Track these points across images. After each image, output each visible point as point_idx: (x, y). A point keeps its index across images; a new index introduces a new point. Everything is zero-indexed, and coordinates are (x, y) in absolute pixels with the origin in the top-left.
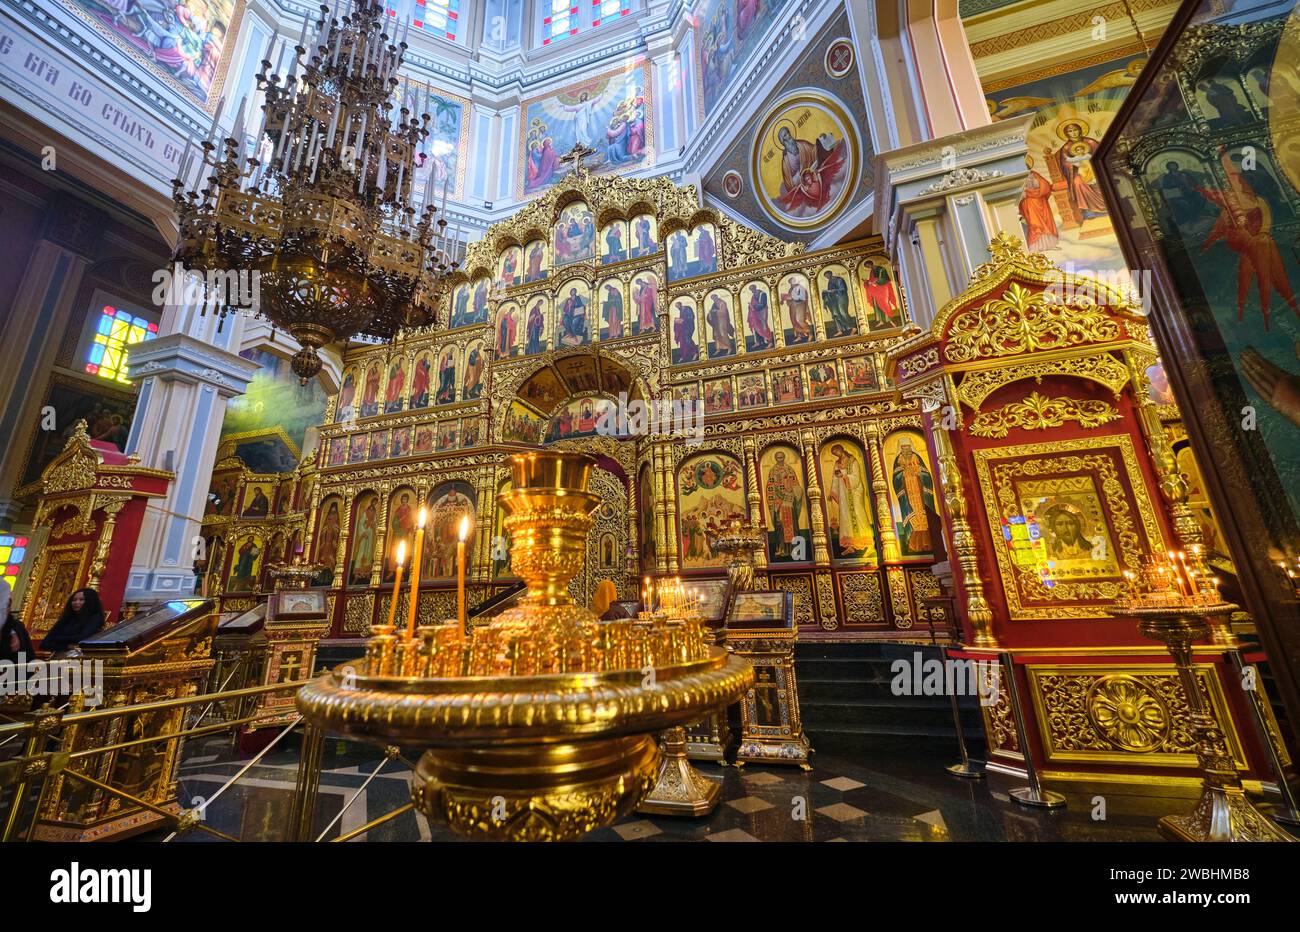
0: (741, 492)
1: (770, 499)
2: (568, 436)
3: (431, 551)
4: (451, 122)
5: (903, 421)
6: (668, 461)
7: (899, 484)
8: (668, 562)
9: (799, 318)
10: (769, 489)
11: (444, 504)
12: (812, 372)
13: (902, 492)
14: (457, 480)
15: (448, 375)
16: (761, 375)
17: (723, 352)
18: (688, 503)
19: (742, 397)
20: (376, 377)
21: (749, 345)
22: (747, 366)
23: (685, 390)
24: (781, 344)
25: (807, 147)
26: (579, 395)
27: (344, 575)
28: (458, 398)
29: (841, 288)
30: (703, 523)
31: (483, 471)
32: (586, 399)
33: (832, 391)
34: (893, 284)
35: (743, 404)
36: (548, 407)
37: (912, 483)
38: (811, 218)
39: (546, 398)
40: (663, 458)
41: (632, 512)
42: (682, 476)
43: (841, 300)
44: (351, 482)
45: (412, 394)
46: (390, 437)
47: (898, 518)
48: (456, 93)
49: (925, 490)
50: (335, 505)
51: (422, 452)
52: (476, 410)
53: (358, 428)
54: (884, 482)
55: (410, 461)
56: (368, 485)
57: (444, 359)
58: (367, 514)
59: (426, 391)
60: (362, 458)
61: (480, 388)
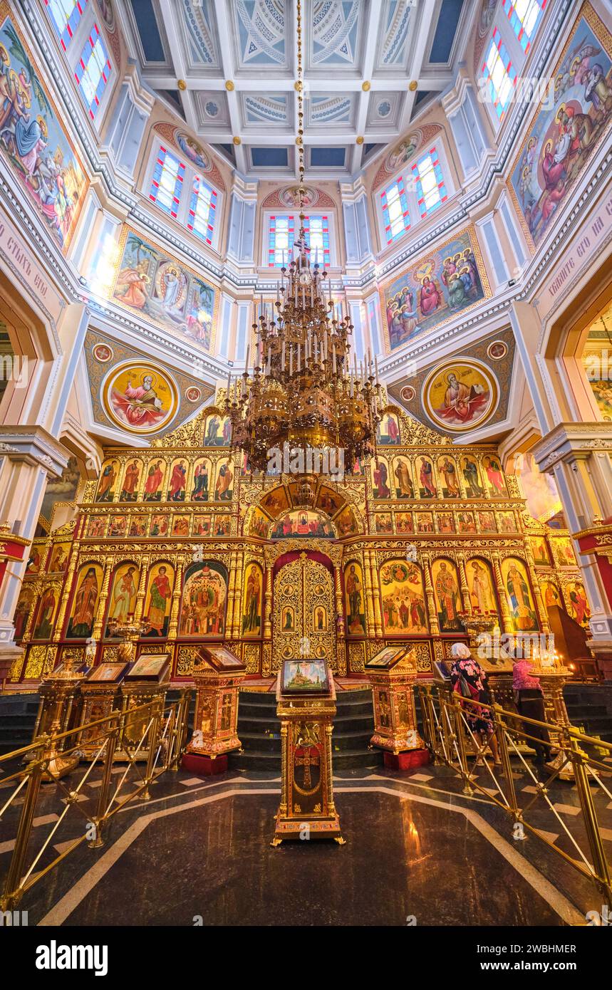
0: (420, 586)
1: (439, 591)
2: (290, 536)
3: (187, 613)
4: (208, 300)
5: (512, 552)
6: (374, 562)
7: (511, 589)
8: (376, 629)
9: (451, 482)
10: (438, 586)
11: (198, 577)
12: (460, 516)
13: (512, 594)
14: (212, 560)
15: (202, 480)
16: (430, 514)
17: (406, 496)
18: (387, 590)
19: (420, 526)
20: (135, 472)
21: (422, 494)
22: (422, 507)
23: (383, 516)
24: (441, 496)
25: (465, 388)
26: (298, 507)
27: (102, 629)
28: (211, 499)
29: (474, 469)
30: (398, 604)
31: (234, 555)
32: (303, 510)
33: (472, 529)
34: (501, 472)
35: (420, 530)
36: (276, 513)
37: (517, 588)
38: (457, 425)
39: (276, 507)
40: (370, 559)
41: (339, 592)
42: (382, 572)
43: (474, 476)
44: (110, 553)
45: (170, 489)
46: (150, 520)
47: (512, 609)
48: (212, 282)
49: (524, 593)
50: (93, 570)
51: (180, 536)
52: (227, 509)
53: (118, 510)
54: (503, 587)
55: (170, 542)
56: (128, 557)
57: (198, 467)
58: (124, 580)
59: (182, 489)
60: (122, 534)
61: (230, 494)
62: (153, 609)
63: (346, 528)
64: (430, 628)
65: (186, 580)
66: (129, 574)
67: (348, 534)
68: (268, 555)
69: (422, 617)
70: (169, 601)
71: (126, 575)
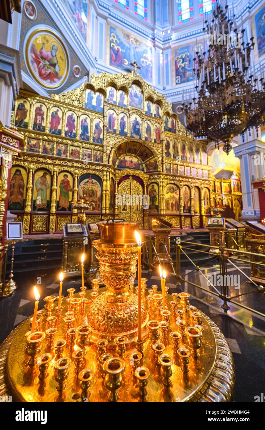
2: (125, 167)
6: (164, 184)
8: (163, 211)
9: (191, 155)
10: (184, 196)
11: (86, 182)
12: (193, 170)
13: (204, 201)
14: (93, 174)
15: (85, 129)
16: (184, 167)
17: (176, 157)
19: (180, 171)
21: (182, 158)
26: (129, 154)
27: (31, 206)
28: (91, 141)
29: (198, 151)
30: (170, 202)
31: (105, 173)
32: (131, 157)
33: (196, 175)
35: (180, 173)
36: (120, 155)
39: (121, 152)
40: (162, 183)
43: (198, 154)
45: (66, 130)
47: (204, 206)
49: (207, 201)
50: (19, 171)
51: (75, 158)
52: (100, 149)
53: (33, 135)
54: (202, 198)
55: (70, 161)
56: (44, 166)
57: (82, 120)
58: (41, 179)
59: (74, 131)
60: (36, 151)
61: (102, 140)
62: (62, 197)
63: (151, 168)
64: (180, 212)
65: (80, 183)
66: (44, 176)
67: (151, 170)
68: (117, 175)
69: (178, 207)
70: (71, 193)
71: (42, 177)
